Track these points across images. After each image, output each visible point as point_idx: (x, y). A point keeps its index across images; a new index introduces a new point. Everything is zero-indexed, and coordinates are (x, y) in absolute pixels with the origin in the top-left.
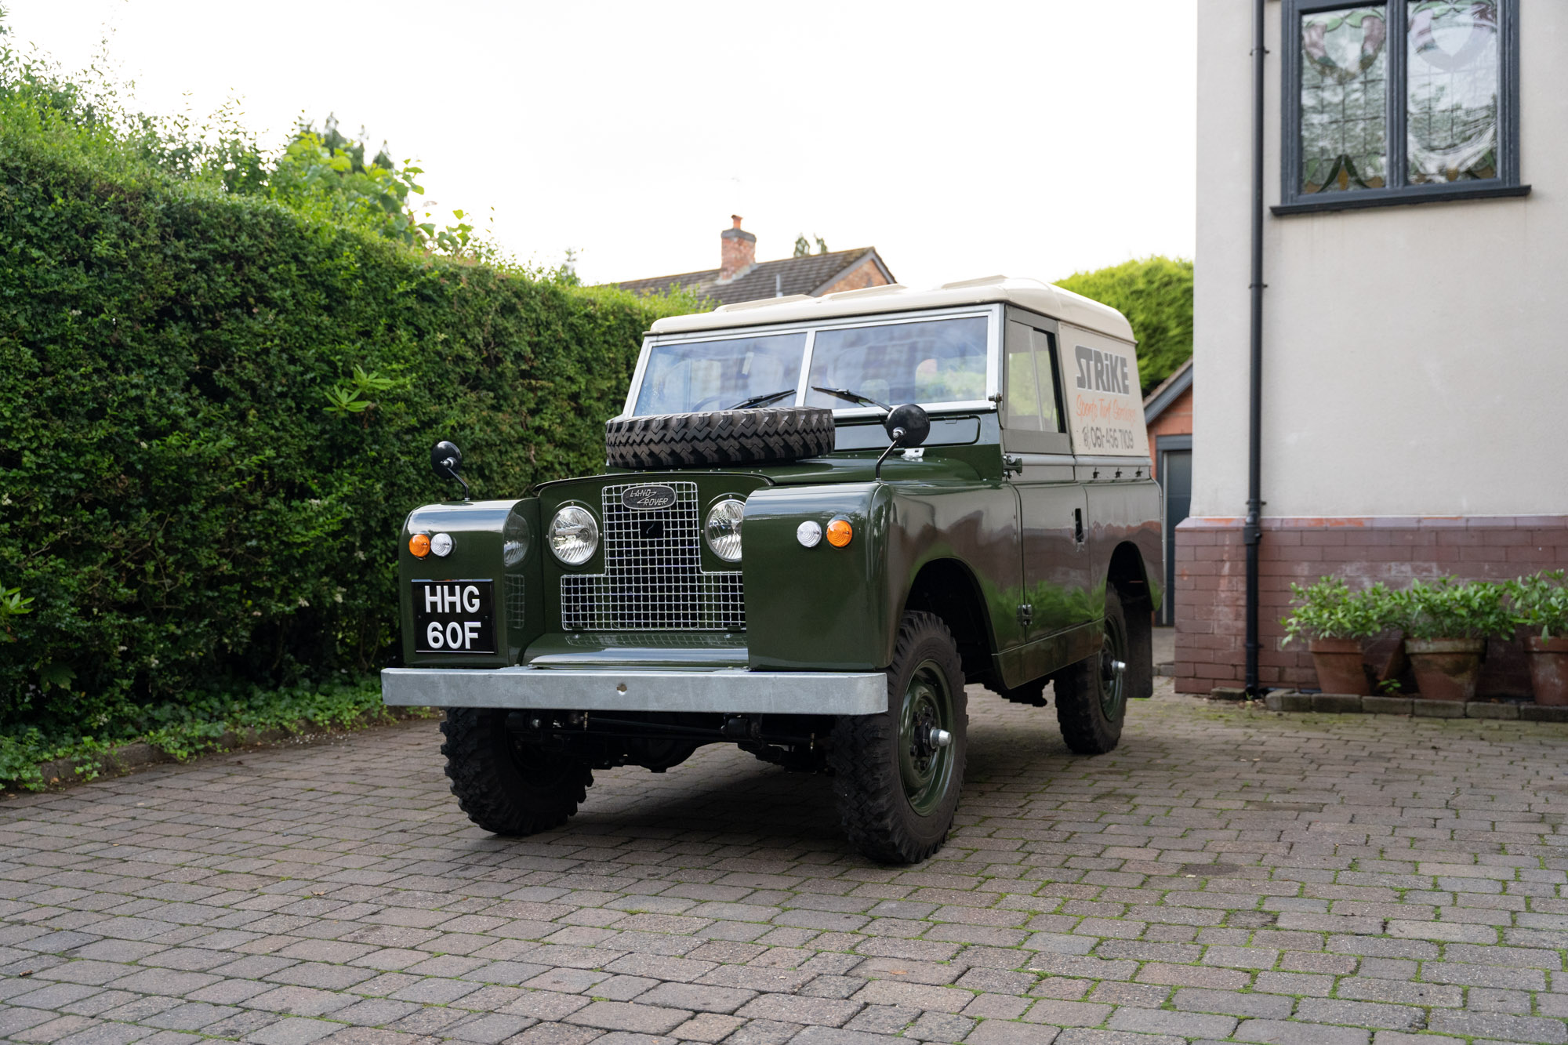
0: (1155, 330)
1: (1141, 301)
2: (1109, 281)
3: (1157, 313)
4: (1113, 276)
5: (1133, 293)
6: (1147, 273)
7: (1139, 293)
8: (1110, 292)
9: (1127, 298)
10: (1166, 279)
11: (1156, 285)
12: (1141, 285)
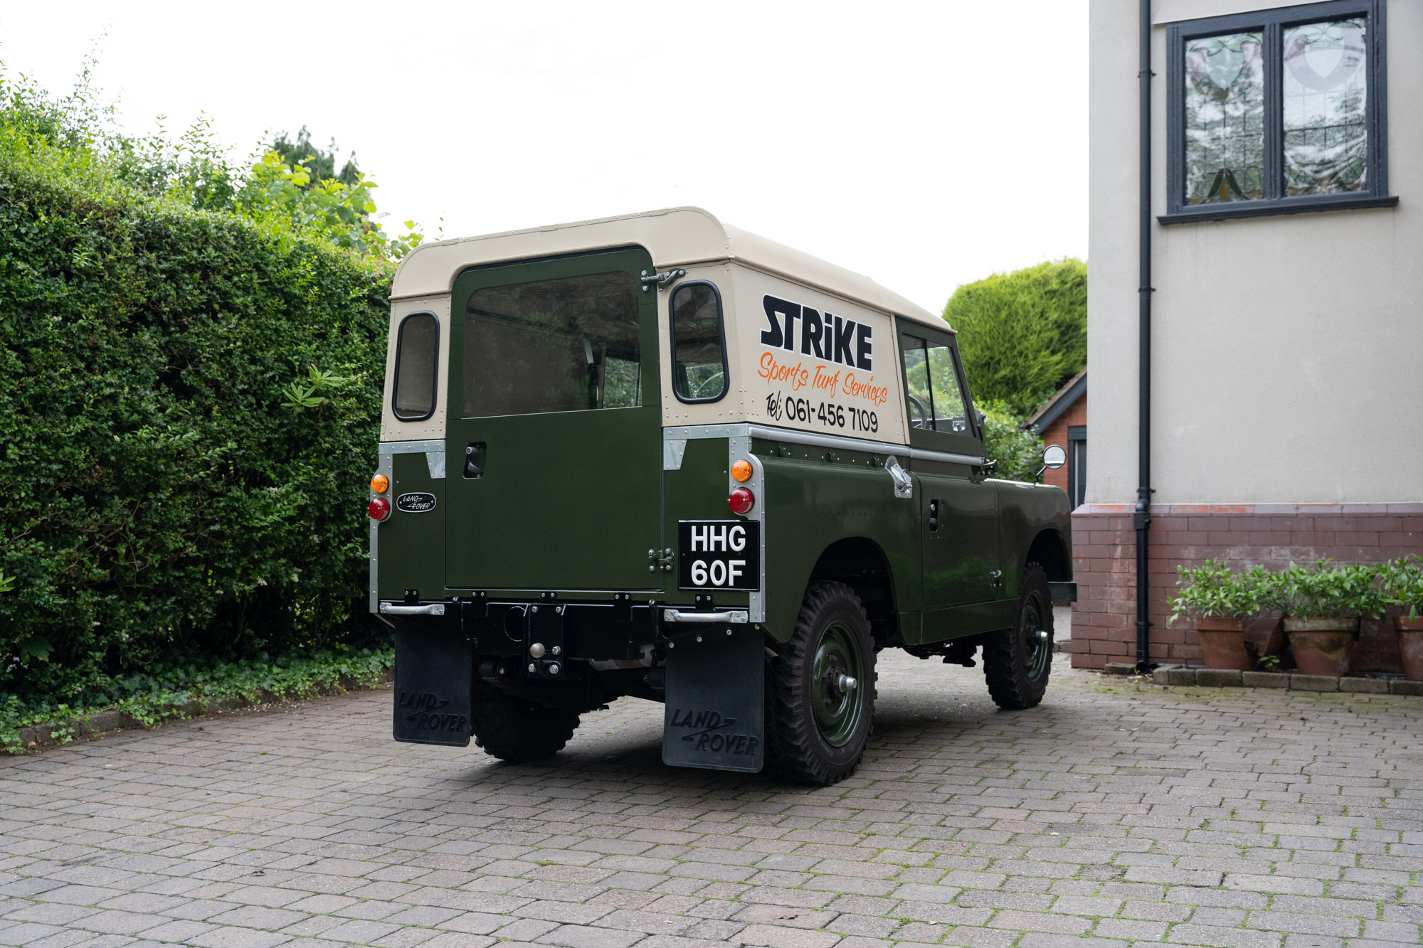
0: (1068, 327)
1: (1054, 300)
2: (1025, 282)
3: (1070, 312)
4: (1028, 276)
5: (1046, 293)
6: (1060, 274)
7: (1052, 293)
8: (1026, 291)
9: (1041, 297)
10: (1079, 279)
11: (1068, 285)
12: (1054, 285)
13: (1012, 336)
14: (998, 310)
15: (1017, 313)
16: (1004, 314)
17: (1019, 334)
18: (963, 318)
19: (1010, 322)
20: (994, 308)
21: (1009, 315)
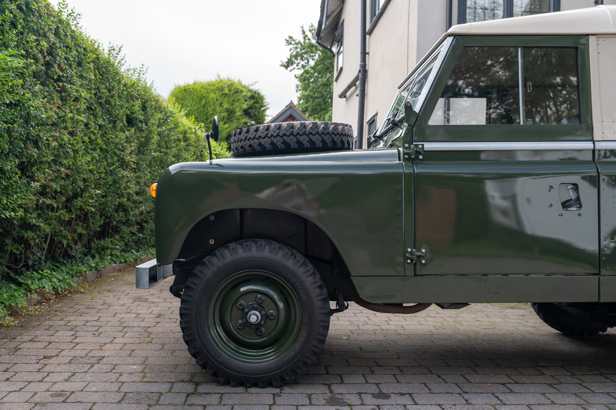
0: (232, 112)
1: (226, 98)
2: (213, 88)
3: (232, 105)
4: (214, 85)
5: (222, 94)
6: (229, 86)
7: (225, 95)
8: (214, 92)
9: (220, 96)
10: (236, 90)
11: (232, 92)
12: (226, 91)
13: (207, 113)
14: (201, 100)
15: (209, 102)
16: (203, 102)
17: (210, 113)
18: (182, 102)
19: (206, 107)
20: (199, 99)
21: (206, 103)
